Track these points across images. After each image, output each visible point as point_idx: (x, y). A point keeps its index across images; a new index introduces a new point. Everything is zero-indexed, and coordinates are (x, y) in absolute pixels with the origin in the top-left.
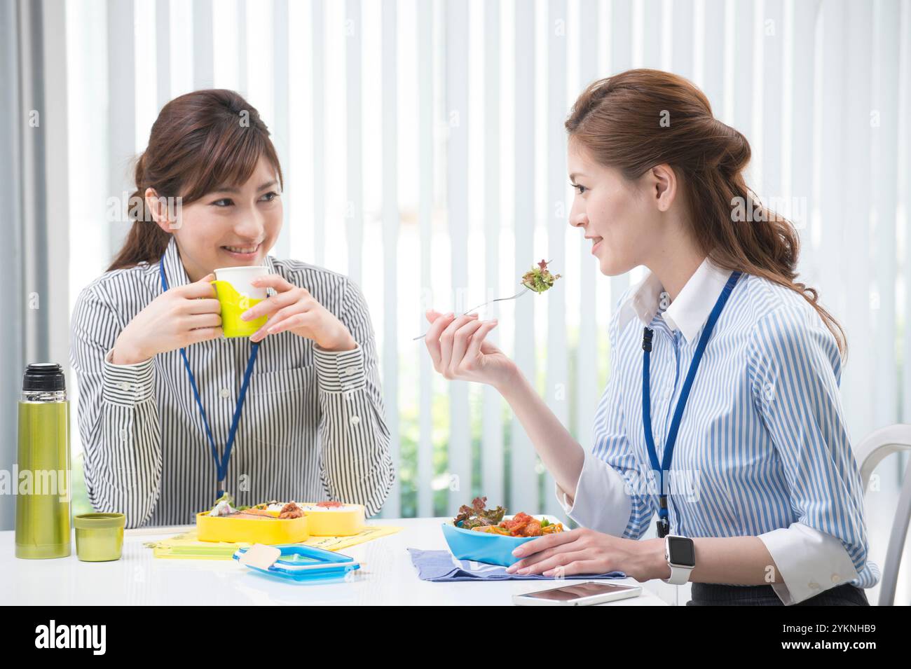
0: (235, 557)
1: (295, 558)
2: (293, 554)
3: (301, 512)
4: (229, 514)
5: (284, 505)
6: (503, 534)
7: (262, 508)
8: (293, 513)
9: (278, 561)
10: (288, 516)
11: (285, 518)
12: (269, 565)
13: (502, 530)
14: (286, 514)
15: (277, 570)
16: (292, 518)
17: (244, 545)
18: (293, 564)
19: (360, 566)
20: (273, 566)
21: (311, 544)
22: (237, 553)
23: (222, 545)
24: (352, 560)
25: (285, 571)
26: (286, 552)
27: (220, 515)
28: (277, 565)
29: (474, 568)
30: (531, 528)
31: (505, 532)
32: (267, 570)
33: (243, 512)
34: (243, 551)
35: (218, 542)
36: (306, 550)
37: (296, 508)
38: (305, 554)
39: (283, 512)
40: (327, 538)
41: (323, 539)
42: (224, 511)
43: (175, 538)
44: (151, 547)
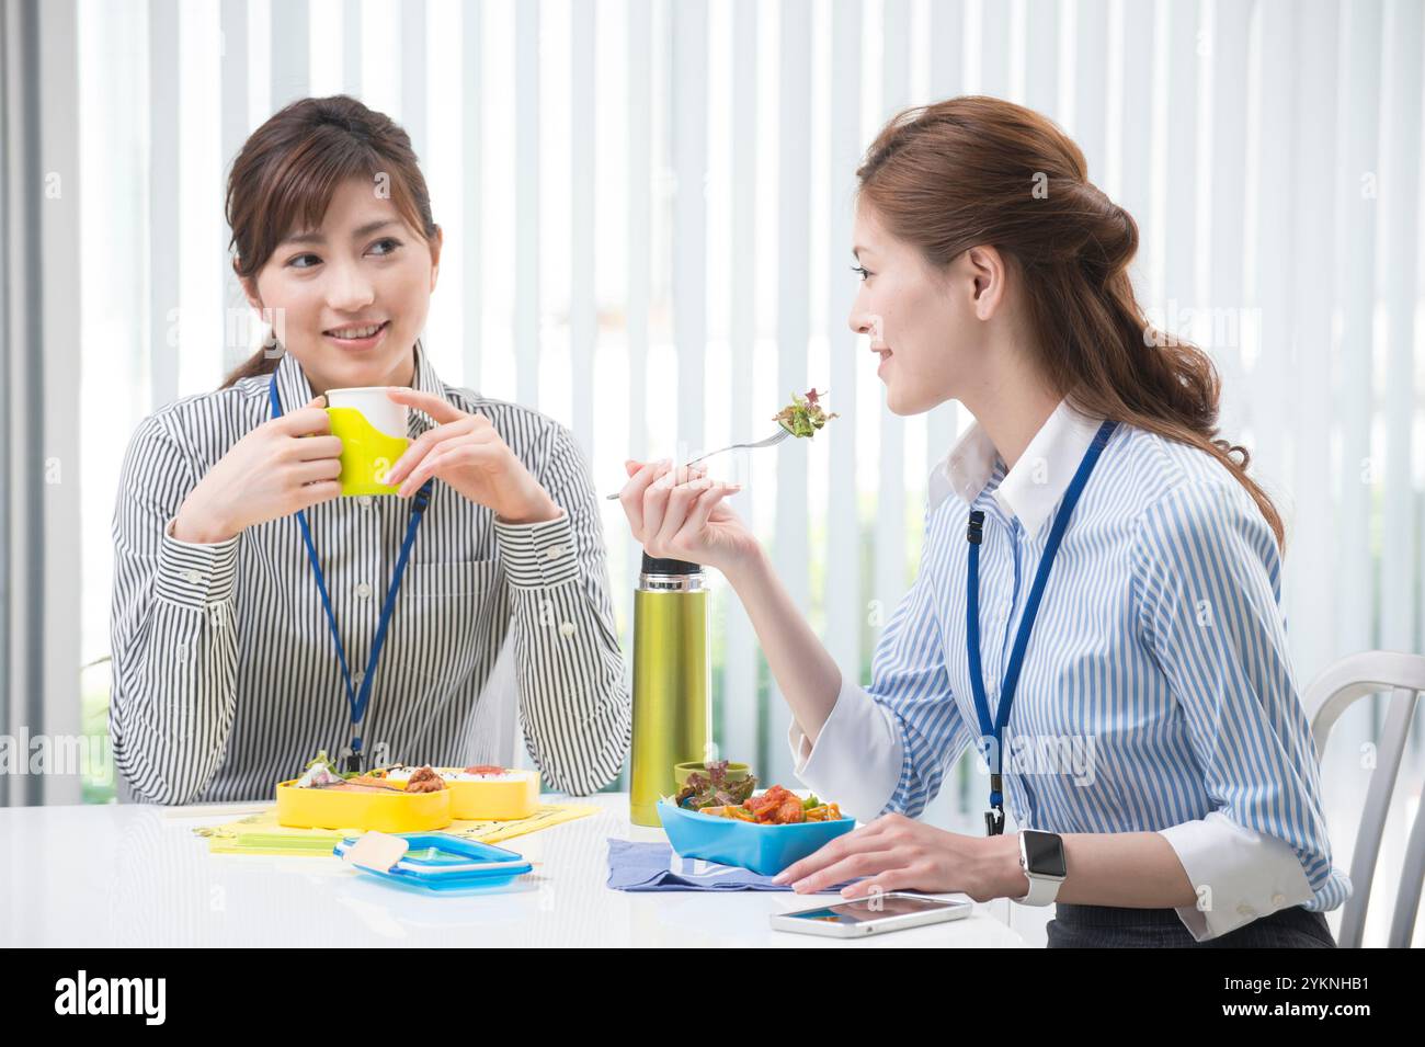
0: (337, 852)
1: (431, 853)
2: (428, 847)
3: (441, 782)
4: (327, 784)
5: (413, 771)
6: (745, 819)
7: (380, 775)
8: (429, 784)
9: (404, 859)
10: (421, 787)
11: (415, 792)
12: (390, 865)
13: (744, 813)
14: (417, 785)
15: (403, 872)
16: (427, 791)
17: (349, 833)
18: (426, 864)
19: (534, 867)
20: (396, 866)
21: (455, 833)
22: (341, 846)
23: (317, 833)
24: (520, 857)
25: (414, 874)
26: (417, 845)
27: (314, 785)
28: (403, 866)
29: (701, 871)
30: (787, 810)
31: (747, 816)
32: (387, 873)
33: (348, 781)
34: (350, 842)
35: (311, 828)
36: (448, 842)
37: (432, 776)
38: (446, 848)
39: (412, 781)
40: (480, 823)
41: (474, 825)
42: (320, 780)
43: (242, 822)
44: (206, 835)
